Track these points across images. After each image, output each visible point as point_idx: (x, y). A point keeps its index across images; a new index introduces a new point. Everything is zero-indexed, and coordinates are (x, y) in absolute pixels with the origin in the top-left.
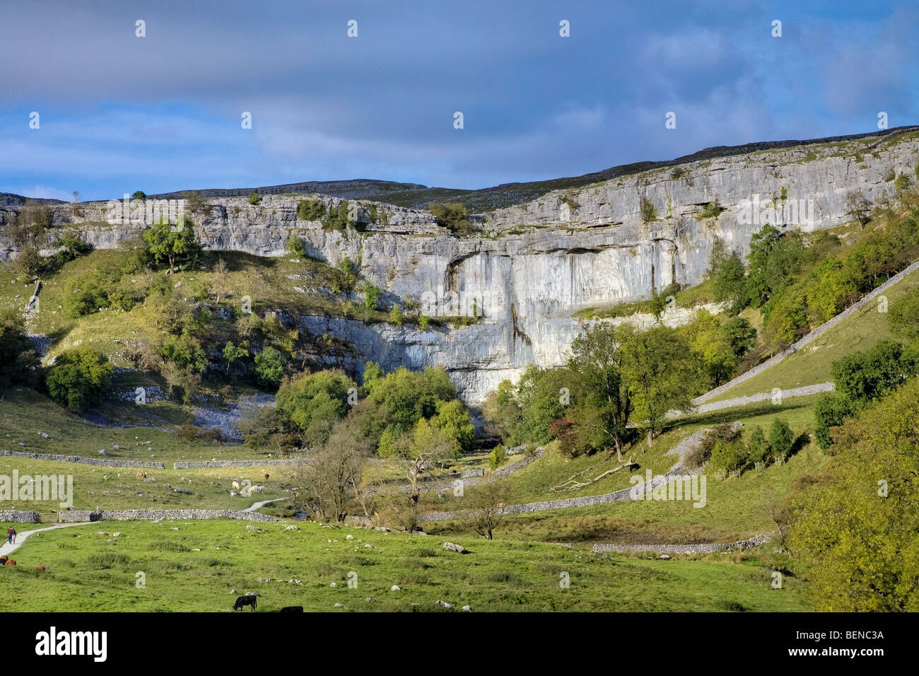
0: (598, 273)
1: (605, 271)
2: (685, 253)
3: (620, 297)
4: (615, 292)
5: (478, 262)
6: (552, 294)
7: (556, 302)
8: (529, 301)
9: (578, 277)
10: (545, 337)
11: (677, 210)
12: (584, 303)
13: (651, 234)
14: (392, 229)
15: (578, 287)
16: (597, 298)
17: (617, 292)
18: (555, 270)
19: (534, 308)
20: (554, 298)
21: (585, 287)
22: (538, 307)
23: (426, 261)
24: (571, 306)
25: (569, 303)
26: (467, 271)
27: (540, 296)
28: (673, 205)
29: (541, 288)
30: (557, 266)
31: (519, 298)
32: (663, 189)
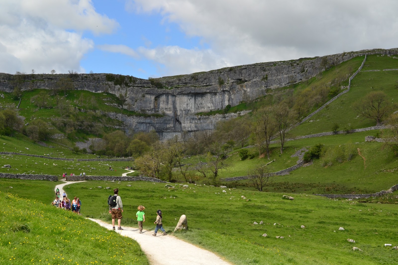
0: (203, 101)
1: (206, 101)
2: (233, 95)
3: (211, 109)
4: (209, 107)
5: (164, 97)
6: (188, 108)
7: (189, 111)
8: (181, 110)
9: (197, 103)
10: (186, 122)
11: (231, 81)
12: (199, 111)
13: (222, 89)
14: (136, 85)
15: (197, 106)
16: (203, 109)
17: (210, 107)
18: (190, 100)
19: (182, 112)
20: (189, 109)
21: (199, 106)
22: (184, 112)
23: (148, 96)
24: (194, 112)
25: (194, 111)
26: (161, 100)
27: (184, 108)
28: (229, 80)
29: (185, 106)
30: (190, 99)
31: (177, 109)
32: (226, 74)
